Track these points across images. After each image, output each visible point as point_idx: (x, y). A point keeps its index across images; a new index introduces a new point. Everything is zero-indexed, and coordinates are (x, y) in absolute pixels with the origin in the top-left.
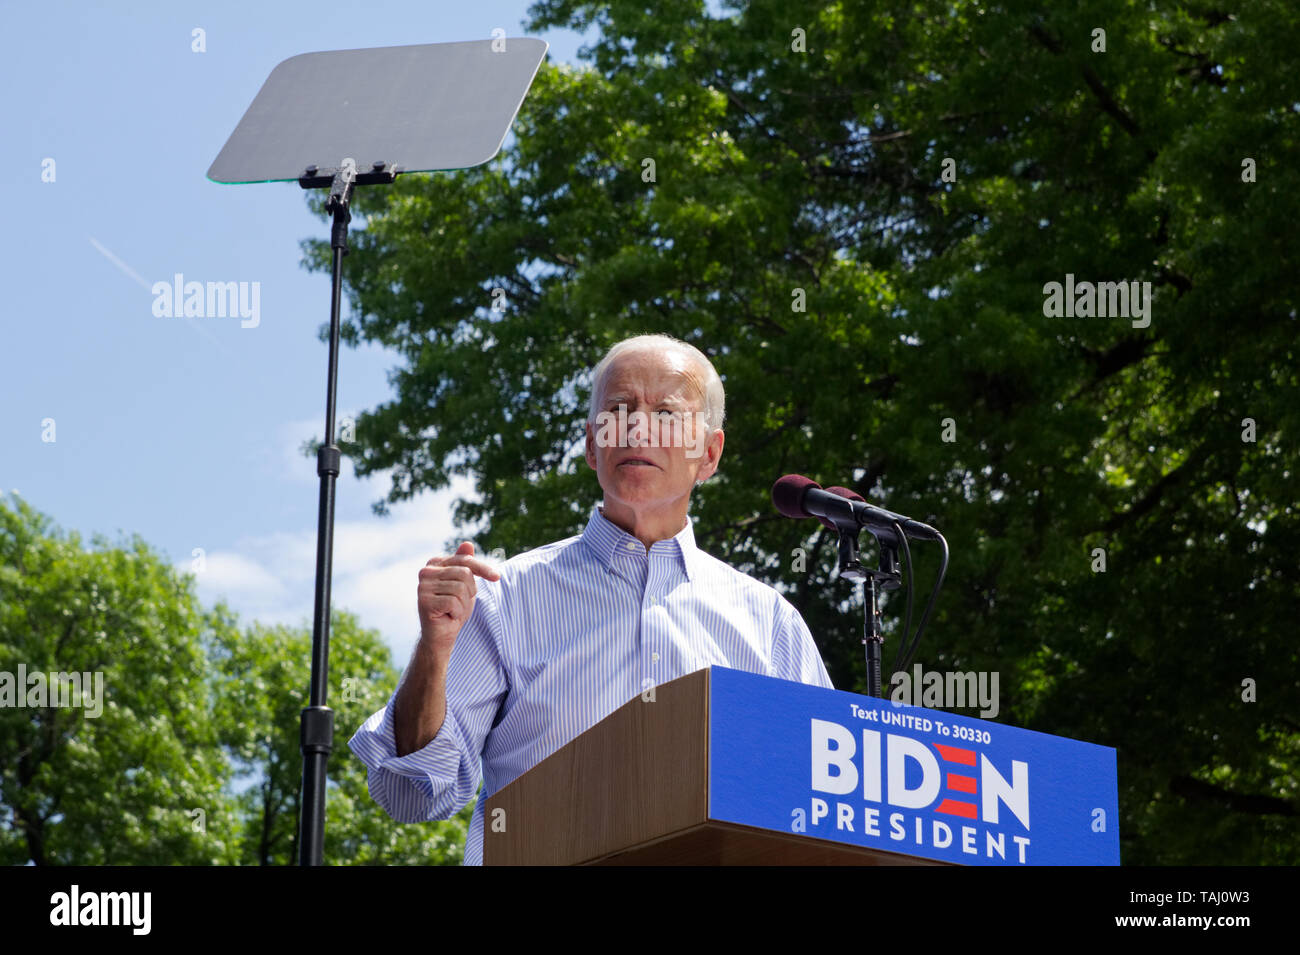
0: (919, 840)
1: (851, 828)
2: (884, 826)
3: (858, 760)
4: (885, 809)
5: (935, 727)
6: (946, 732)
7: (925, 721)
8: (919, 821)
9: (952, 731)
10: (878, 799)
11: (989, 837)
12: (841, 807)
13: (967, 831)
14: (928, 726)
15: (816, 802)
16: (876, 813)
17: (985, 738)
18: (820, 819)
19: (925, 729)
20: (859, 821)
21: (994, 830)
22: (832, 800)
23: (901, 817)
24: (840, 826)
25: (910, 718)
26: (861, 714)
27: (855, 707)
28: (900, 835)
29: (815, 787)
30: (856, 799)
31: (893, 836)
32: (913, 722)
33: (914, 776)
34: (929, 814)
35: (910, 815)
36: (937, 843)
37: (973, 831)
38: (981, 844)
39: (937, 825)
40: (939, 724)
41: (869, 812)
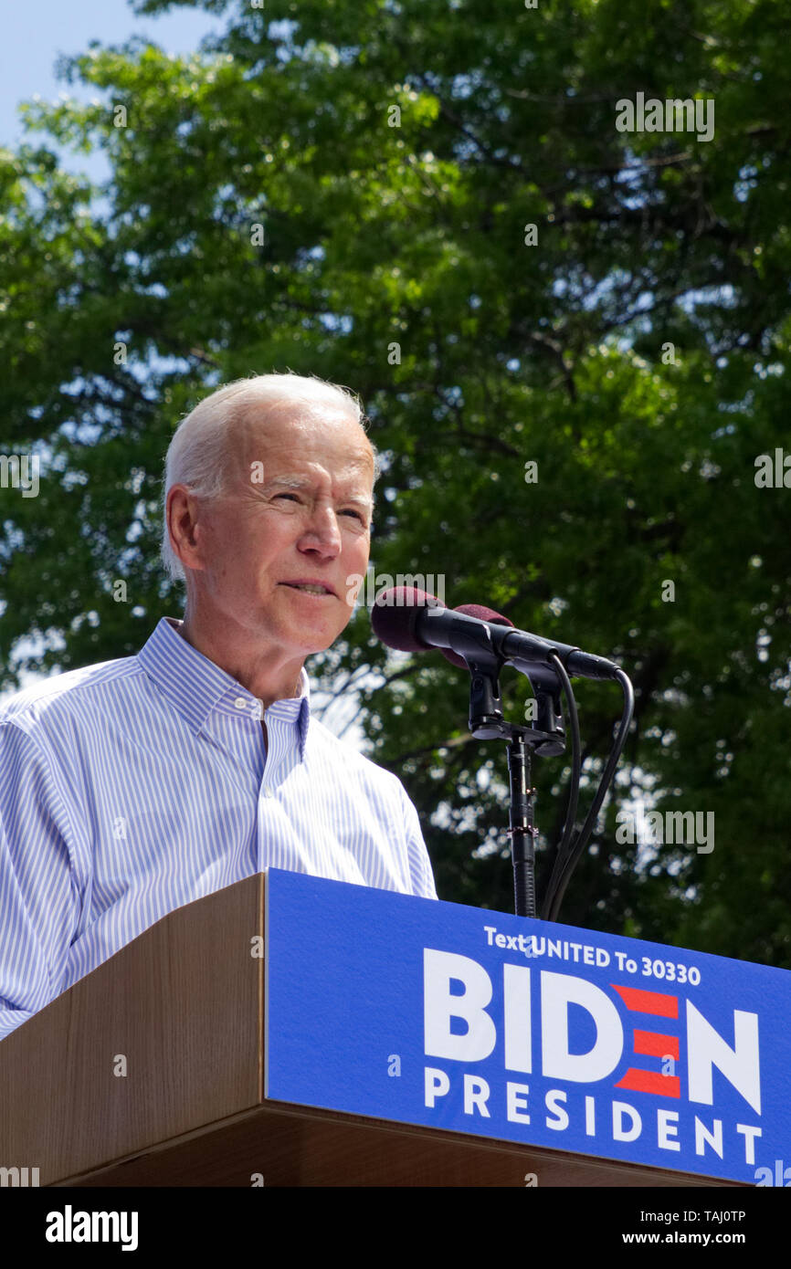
0: (591, 1130)
1: (485, 1113)
2: (537, 1108)
3: (496, 1010)
4: (538, 1083)
5: (614, 960)
6: (632, 967)
7: (599, 951)
8: (590, 1102)
9: (641, 966)
10: (527, 1068)
11: (699, 1125)
12: (470, 1080)
13: (664, 1116)
14: (603, 959)
15: (430, 1073)
16: (524, 1089)
17: (691, 975)
18: (437, 1099)
19: (599, 964)
20: (497, 1102)
21: (707, 1114)
22: (456, 1070)
23: (562, 1096)
24: (469, 1110)
25: (577, 947)
26: (501, 941)
27: (490, 930)
28: (561, 1123)
29: (430, 1050)
30: (493, 1069)
31: (550, 1124)
32: (581, 953)
33: (582, 1034)
34: (605, 1091)
35: (576, 1093)
36: (618, 1135)
37: (675, 1116)
38: (686, 1135)
39: (619, 1108)
40: (621, 956)
41: (513, 1088)
